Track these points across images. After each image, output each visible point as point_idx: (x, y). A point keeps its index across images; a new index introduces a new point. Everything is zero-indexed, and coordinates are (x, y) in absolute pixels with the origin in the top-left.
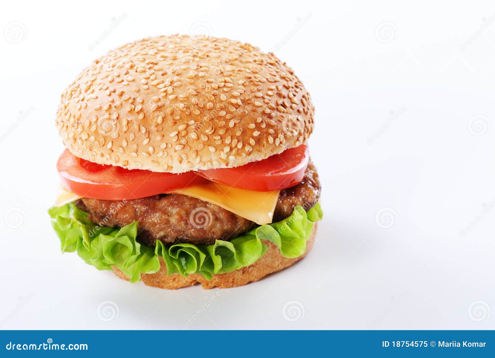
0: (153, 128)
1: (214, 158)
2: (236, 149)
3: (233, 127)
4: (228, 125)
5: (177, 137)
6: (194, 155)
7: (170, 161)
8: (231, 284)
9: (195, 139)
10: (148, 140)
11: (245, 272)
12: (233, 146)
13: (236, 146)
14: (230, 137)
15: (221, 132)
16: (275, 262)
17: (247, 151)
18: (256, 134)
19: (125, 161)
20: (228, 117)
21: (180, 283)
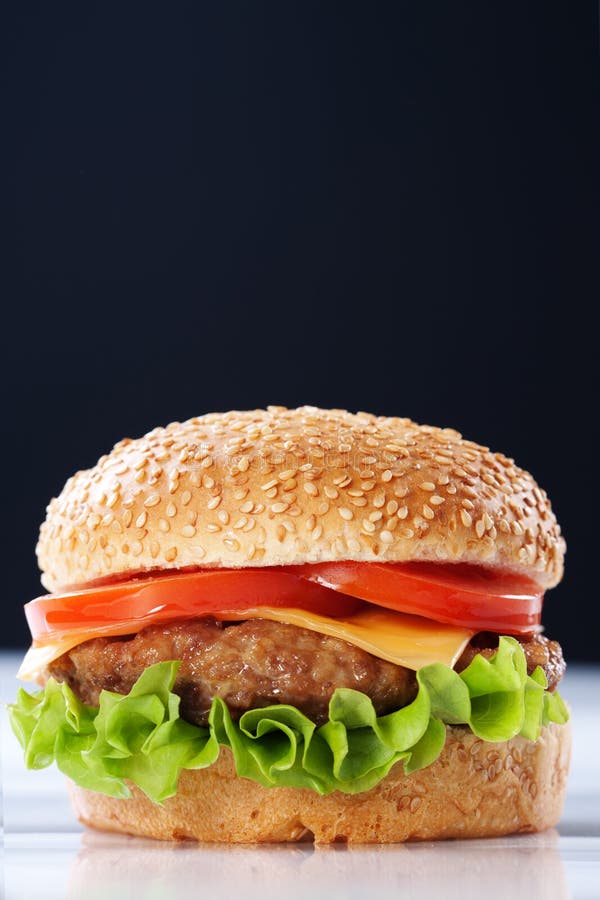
0: (229, 480)
1: (350, 533)
2: (394, 518)
3: (390, 482)
4: (380, 478)
5: (275, 490)
6: (308, 524)
7: (261, 539)
8: (373, 831)
9: (311, 495)
10: (218, 499)
11: (402, 807)
12: (390, 513)
13: (395, 514)
14: (382, 496)
15: (366, 486)
16: (466, 796)
17: (417, 527)
18: (436, 500)
19: (171, 550)
20: (380, 466)
21: (266, 822)
